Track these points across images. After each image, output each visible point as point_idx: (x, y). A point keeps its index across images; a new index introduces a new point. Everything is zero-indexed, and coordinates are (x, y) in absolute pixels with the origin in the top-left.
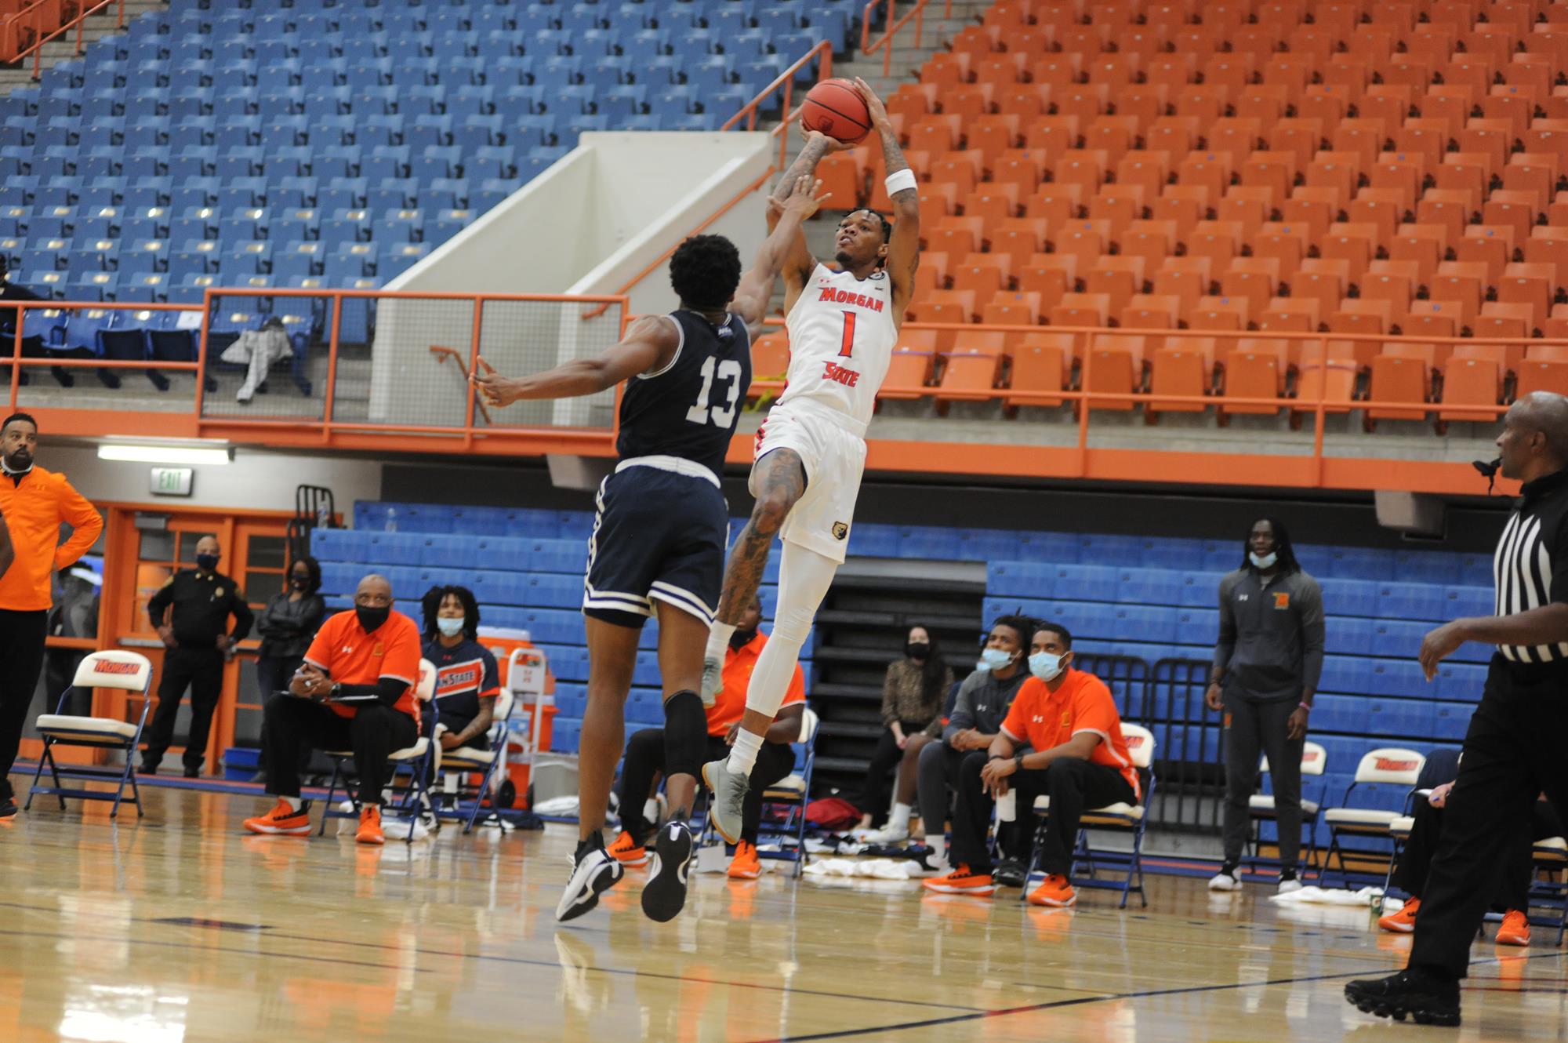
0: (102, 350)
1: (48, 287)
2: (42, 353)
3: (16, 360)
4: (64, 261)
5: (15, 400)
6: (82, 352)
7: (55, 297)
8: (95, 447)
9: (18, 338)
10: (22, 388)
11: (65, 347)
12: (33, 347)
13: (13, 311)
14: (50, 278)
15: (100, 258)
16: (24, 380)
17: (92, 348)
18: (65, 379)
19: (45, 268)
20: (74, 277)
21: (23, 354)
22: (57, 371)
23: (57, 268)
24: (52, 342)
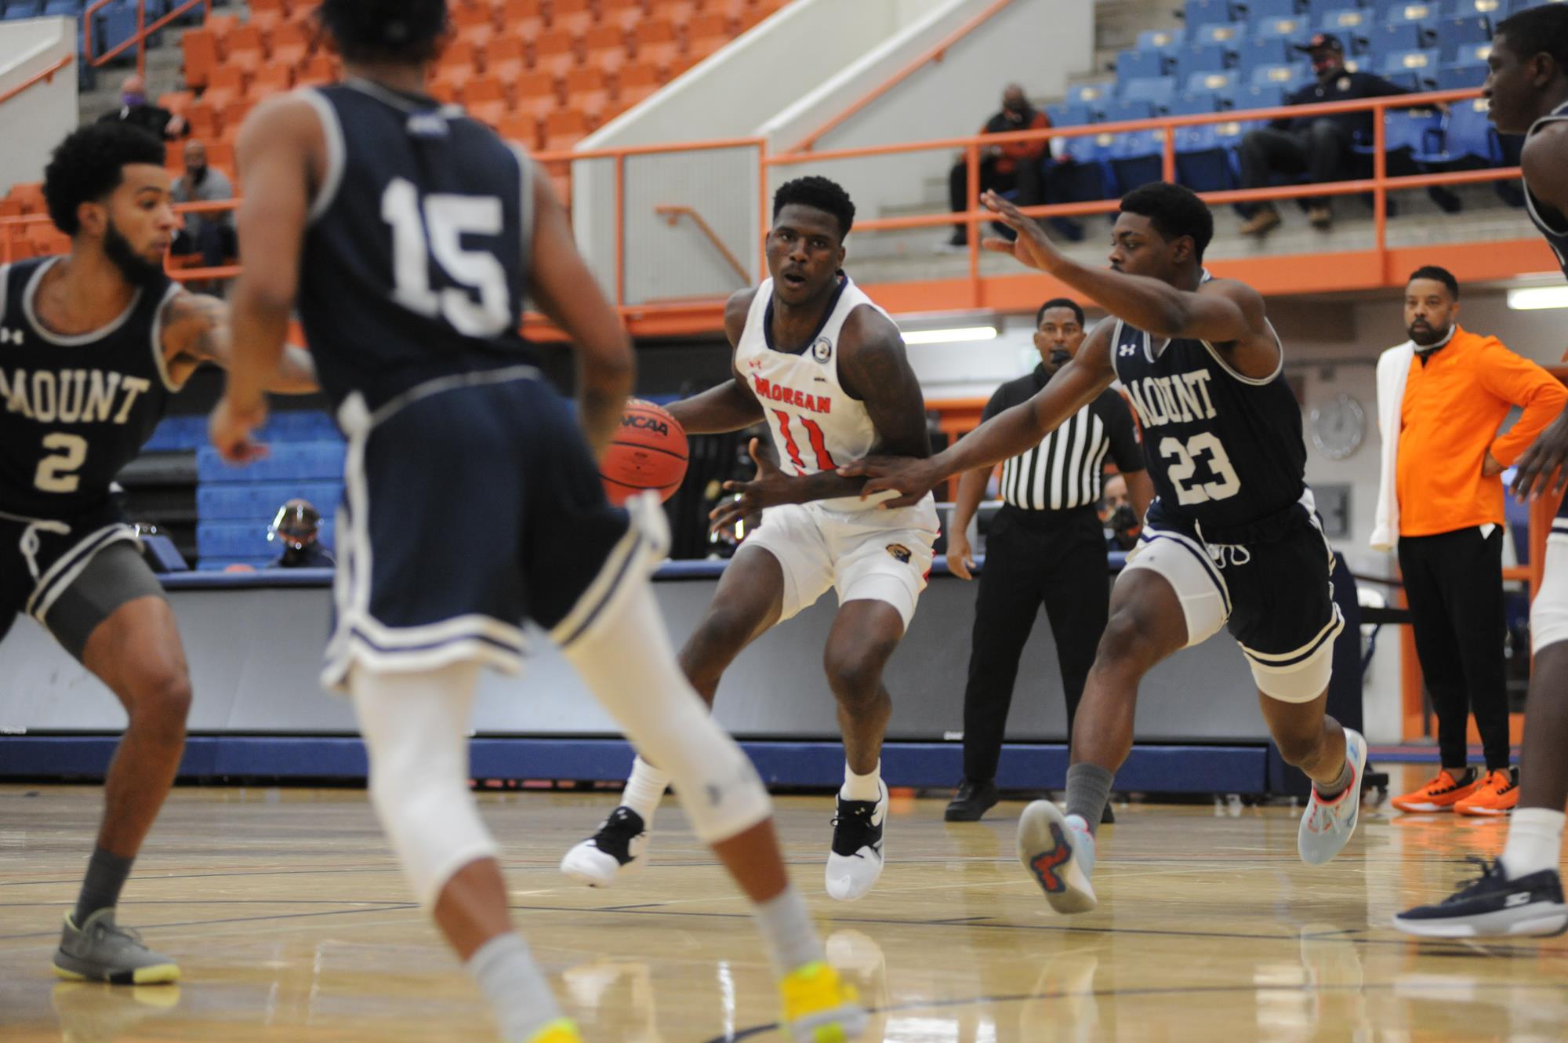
0: (1499, 155)
1: (1413, 74)
2: (1414, 169)
3: (1380, 183)
4: (1431, 34)
5: (1382, 240)
6: (1471, 162)
7: (1423, 87)
8: (1502, 293)
9: (1379, 151)
10: (1391, 223)
11: (1446, 156)
12: (1401, 162)
13: (1368, 115)
14: (1414, 61)
15: (1482, 24)
16: (1392, 210)
17: (1484, 152)
18: (1448, 201)
19: (1405, 48)
20: (1450, 54)
21: (1390, 172)
22: (1436, 192)
23: (1422, 46)
24: (1426, 151)
